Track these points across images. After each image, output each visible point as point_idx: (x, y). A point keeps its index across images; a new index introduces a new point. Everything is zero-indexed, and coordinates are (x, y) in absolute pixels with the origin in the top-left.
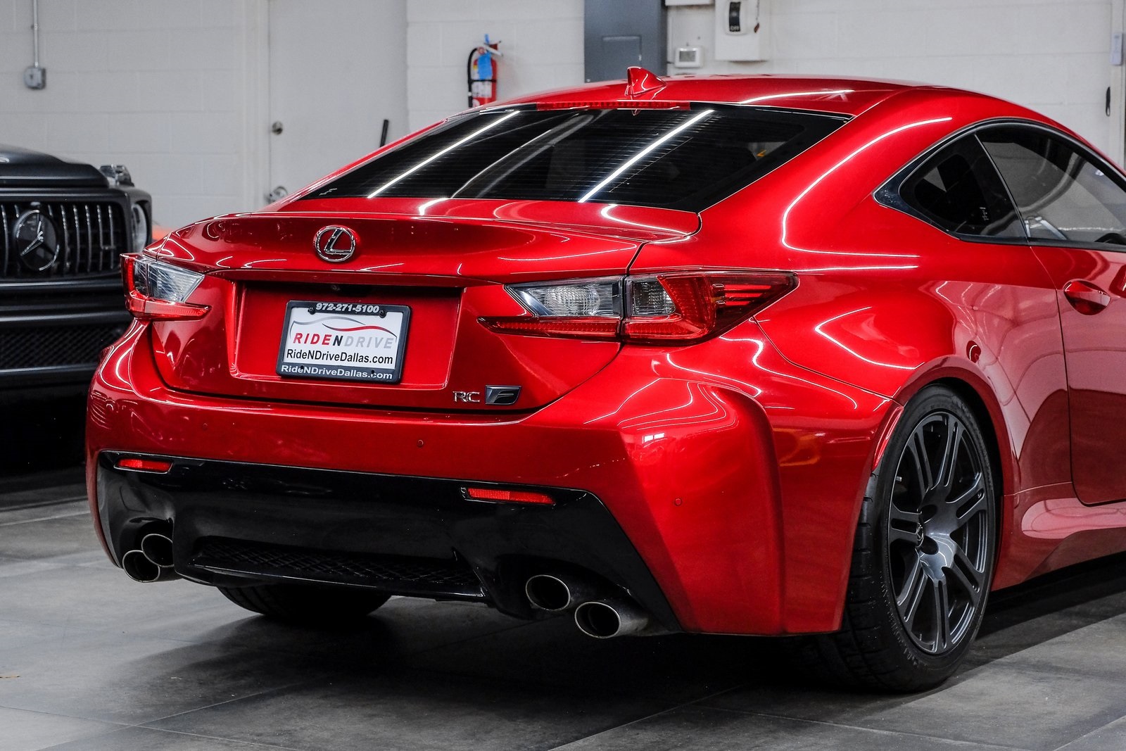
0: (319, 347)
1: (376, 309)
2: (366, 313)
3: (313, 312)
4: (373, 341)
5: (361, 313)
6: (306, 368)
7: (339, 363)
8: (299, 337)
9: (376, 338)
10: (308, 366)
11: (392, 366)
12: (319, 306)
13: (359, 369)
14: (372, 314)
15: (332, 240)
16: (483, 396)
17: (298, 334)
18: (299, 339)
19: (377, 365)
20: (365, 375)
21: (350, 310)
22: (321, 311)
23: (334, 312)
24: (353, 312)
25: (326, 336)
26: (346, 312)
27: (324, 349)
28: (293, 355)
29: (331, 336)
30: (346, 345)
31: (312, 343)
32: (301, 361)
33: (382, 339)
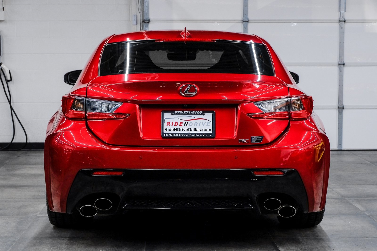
0: (178, 126)
1: (201, 112)
2: (197, 114)
3: (173, 115)
4: (201, 124)
5: (195, 114)
6: (174, 134)
7: (188, 132)
8: (169, 124)
9: (203, 123)
10: (175, 133)
11: (211, 132)
12: (176, 112)
13: (197, 134)
14: (199, 114)
16: (251, 140)
17: (168, 123)
19: (205, 132)
20: (201, 135)
21: (190, 113)
22: (177, 114)
23: (183, 114)
24: (191, 114)
25: (180, 123)
26: (188, 114)
27: (181, 127)
28: (167, 130)
29: (182, 123)
30: (190, 125)
31: (175, 125)
32: (172, 132)
33: (205, 123)
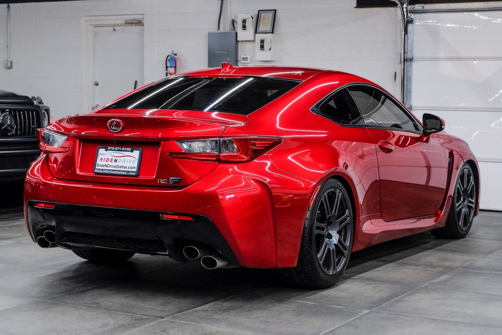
0: (109, 163)
1: (130, 149)
2: (126, 151)
3: (107, 150)
4: (128, 161)
5: (124, 151)
6: (104, 171)
7: (116, 169)
8: (101, 159)
9: (130, 160)
10: (105, 170)
11: (135, 170)
12: (109, 148)
13: (123, 171)
14: (128, 151)
15: (114, 124)
16: (168, 181)
17: (101, 158)
18: (101, 160)
19: (130, 170)
20: (125, 173)
21: (120, 150)
22: (110, 150)
23: (114, 150)
24: (121, 150)
25: (111, 159)
26: (119, 150)
27: (111, 164)
28: (99, 166)
29: (113, 159)
30: (119, 162)
31: (106, 161)
32: (102, 168)
33: (132, 160)
